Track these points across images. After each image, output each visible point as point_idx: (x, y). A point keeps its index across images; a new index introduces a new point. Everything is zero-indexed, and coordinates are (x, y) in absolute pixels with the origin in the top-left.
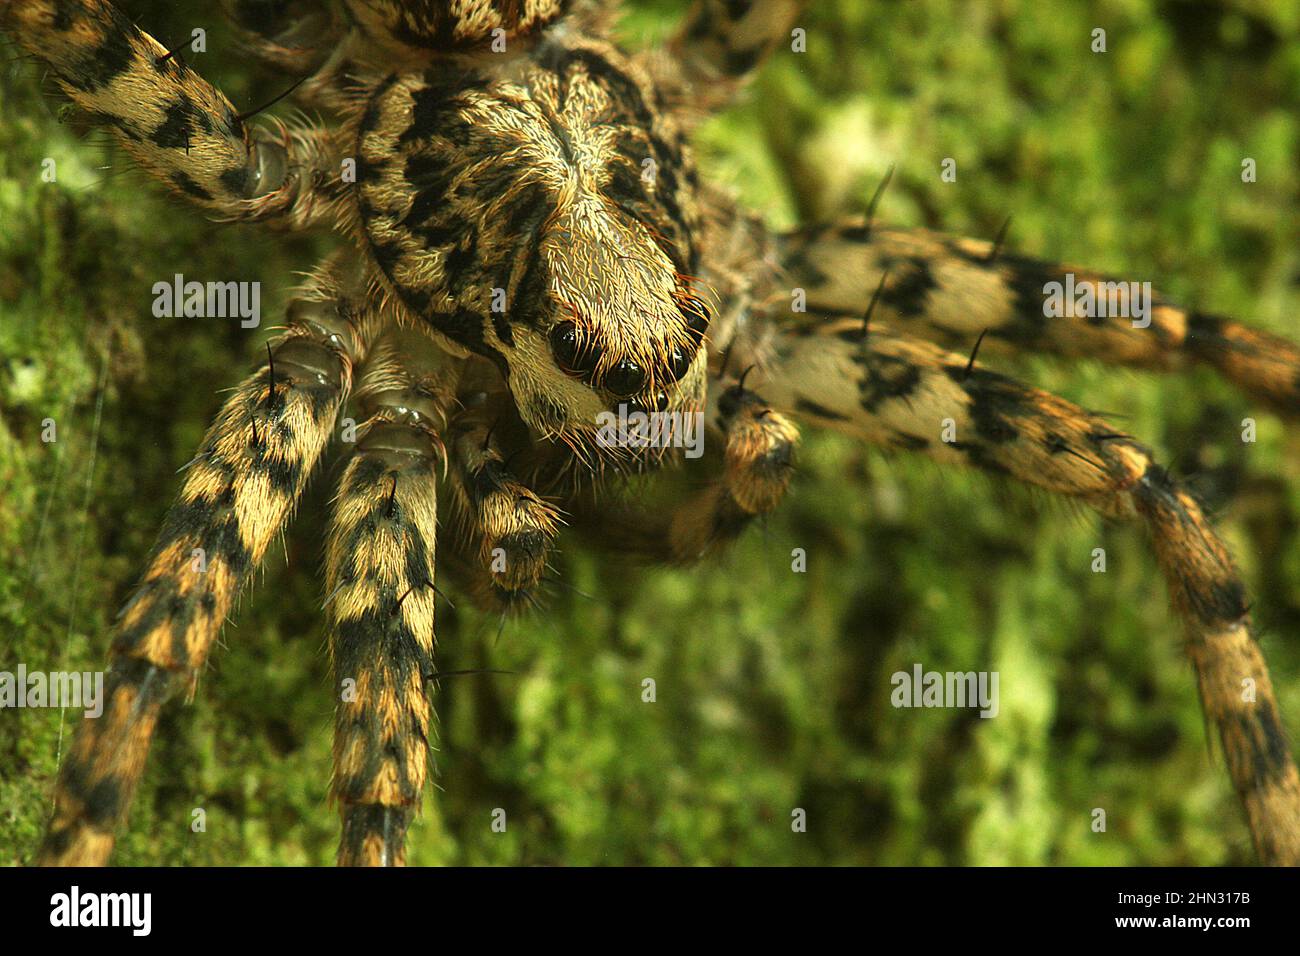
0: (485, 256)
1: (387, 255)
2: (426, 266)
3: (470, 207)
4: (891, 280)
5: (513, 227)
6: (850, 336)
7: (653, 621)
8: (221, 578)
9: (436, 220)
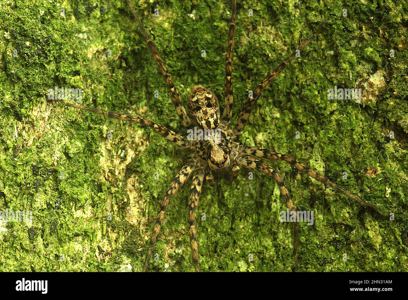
0: (206, 152)
1: (198, 152)
2: (201, 153)
3: (204, 147)
4: (252, 152)
5: (208, 149)
6: (246, 158)
7: (240, 186)
8: (177, 185)
9: (202, 149)
